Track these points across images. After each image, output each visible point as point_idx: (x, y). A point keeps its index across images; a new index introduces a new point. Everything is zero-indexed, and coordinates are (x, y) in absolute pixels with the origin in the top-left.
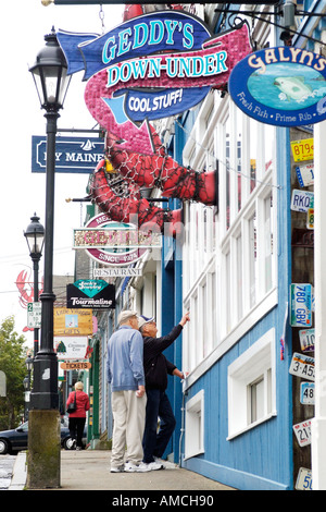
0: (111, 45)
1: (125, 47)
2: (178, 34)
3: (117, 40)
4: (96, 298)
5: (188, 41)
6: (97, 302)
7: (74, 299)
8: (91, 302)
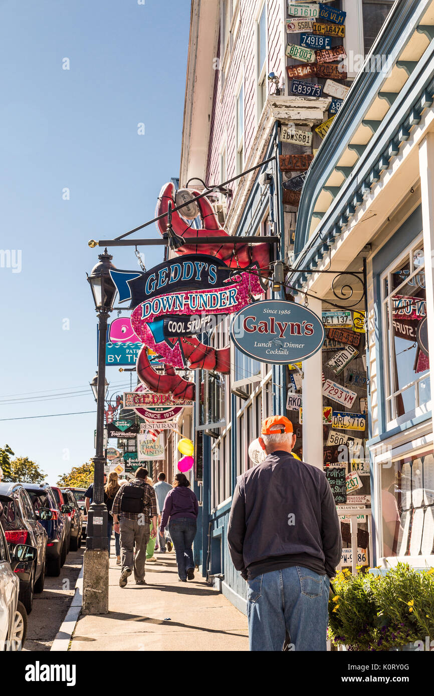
0: (152, 280)
1: (163, 282)
2: (205, 274)
3: (157, 275)
4: (126, 431)
5: (212, 279)
6: (127, 434)
7: (112, 432)
8: (123, 434)
